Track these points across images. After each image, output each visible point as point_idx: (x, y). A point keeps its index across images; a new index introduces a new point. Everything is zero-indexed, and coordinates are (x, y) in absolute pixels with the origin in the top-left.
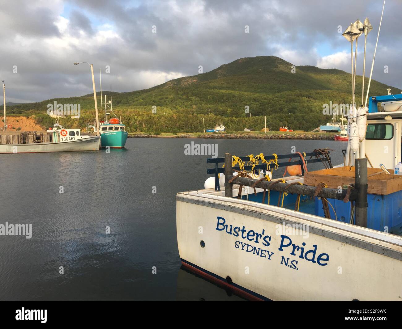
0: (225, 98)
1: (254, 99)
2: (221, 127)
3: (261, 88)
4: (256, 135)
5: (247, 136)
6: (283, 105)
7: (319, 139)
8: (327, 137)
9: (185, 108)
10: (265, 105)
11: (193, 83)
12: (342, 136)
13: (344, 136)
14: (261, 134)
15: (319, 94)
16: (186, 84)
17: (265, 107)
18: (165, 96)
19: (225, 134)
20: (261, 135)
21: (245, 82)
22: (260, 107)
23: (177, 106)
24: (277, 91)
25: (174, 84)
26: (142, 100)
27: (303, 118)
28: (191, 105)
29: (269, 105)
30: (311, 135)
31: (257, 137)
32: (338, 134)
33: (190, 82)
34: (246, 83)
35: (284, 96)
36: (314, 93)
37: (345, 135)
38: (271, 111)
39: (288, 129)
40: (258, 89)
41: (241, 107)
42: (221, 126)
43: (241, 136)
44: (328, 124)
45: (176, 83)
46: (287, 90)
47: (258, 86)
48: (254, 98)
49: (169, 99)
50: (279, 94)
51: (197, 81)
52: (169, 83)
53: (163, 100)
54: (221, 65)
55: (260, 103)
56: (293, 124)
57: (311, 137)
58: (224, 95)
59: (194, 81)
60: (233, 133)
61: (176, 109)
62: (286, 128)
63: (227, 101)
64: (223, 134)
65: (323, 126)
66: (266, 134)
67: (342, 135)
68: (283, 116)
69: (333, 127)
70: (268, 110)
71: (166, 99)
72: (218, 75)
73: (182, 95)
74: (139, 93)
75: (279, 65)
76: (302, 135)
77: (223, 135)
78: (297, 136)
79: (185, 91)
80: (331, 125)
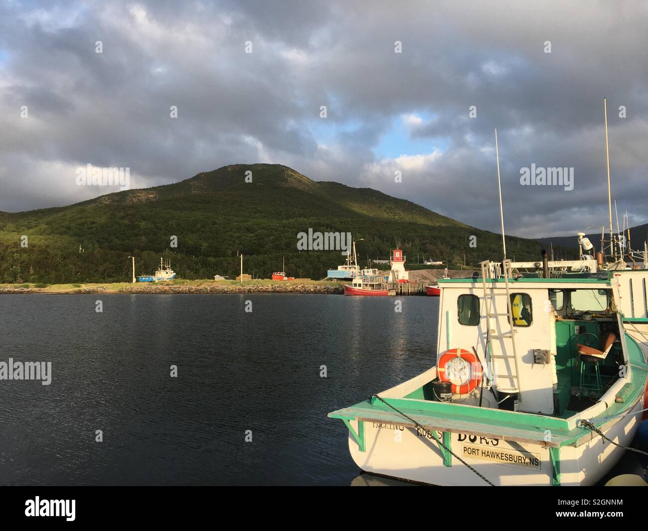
0: (199, 226)
1: (247, 229)
2: (167, 273)
3: (260, 212)
4: (224, 286)
5: (209, 289)
6: (292, 238)
7: (323, 293)
8: (336, 289)
9: (127, 241)
10: (263, 238)
11: (148, 199)
12: (355, 288)
13: (358, 288)
14: (234, 284)
15: (345, 223)
16: (135, 200)
17: (263, 241)
18: (91, 219)
19: (171, 285)
20: (234, 286)
21: (235, 202)
22: (255, 241)
23: (112, 237)
24: (286, 218)
25: (114, 201)
26: (46, 226)
27: (319, 259)
28: (137, 236)
29: (270, 238)
30: (312, 286)
31: (226, 290)
32: (348, 284)
33: (143, 197)
34: (237, 203)
35: (293, 225)
36: (338, 222)
37: (360, 285)
38: (273, 248)
39: (286, 276)
40: (255, 213)
41: (225, 240)
42: (168, 270)
43: (199, 288)
44: (340, 267)
45: (117, 198)
46: (300, 216)
47: (255, 208)
48: (246, 227)
49: (97, 224)
50: (287, 221)
51: (155, 197)
52: (105, 199)
53: (86, 226)
54: (198, 173)
55: (257, 236)
56: (304, 268)
57: (312, 290)
58: (197, 221)
59: (151, 196)
60: (186, 283)
61: (108, 242)
62: (283, 274)
63: (201, 229)
64: (166, 285)
65: (332, 271)
66: (242, 285)
67: (355, 285)
68: (289, 255)
69: (346, 273)
70: (268, 246)
71: (92, 224)
72: (193, 188)
73: (123, 218)
74: (42, 213)
75: (288, 178)
76: (298, 287)
77: (167, 288)
78: (291, 287)
79: (129, 212)
80: (344, 270)
